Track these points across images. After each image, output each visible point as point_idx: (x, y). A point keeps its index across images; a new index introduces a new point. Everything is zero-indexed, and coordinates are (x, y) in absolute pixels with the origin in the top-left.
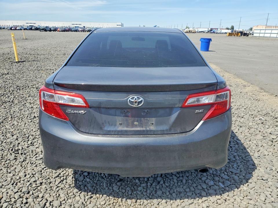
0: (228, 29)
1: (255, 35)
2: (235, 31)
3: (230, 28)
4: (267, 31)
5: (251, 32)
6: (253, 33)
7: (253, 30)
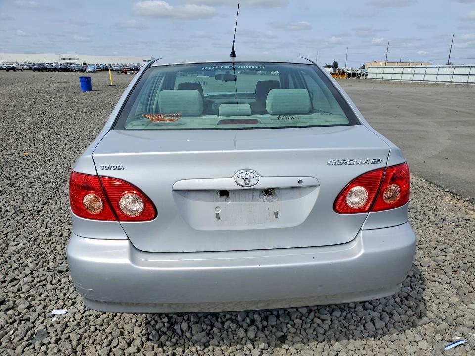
0: (329, 67)
1: (369, 76)
2: (340, 70)
3: (332, 65)
4: (387, 71)
5: (364, 72)
6: (366, 72)
7: (366, 67)
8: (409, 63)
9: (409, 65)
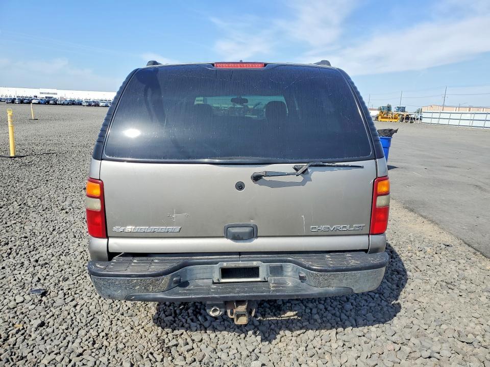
1: (424, 120)
4: (442, 116)
6: (421, 117)
8: (470, 108)
9: (469, 111)
